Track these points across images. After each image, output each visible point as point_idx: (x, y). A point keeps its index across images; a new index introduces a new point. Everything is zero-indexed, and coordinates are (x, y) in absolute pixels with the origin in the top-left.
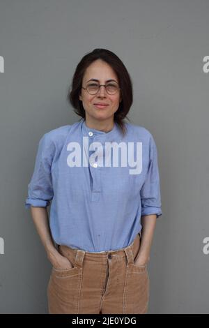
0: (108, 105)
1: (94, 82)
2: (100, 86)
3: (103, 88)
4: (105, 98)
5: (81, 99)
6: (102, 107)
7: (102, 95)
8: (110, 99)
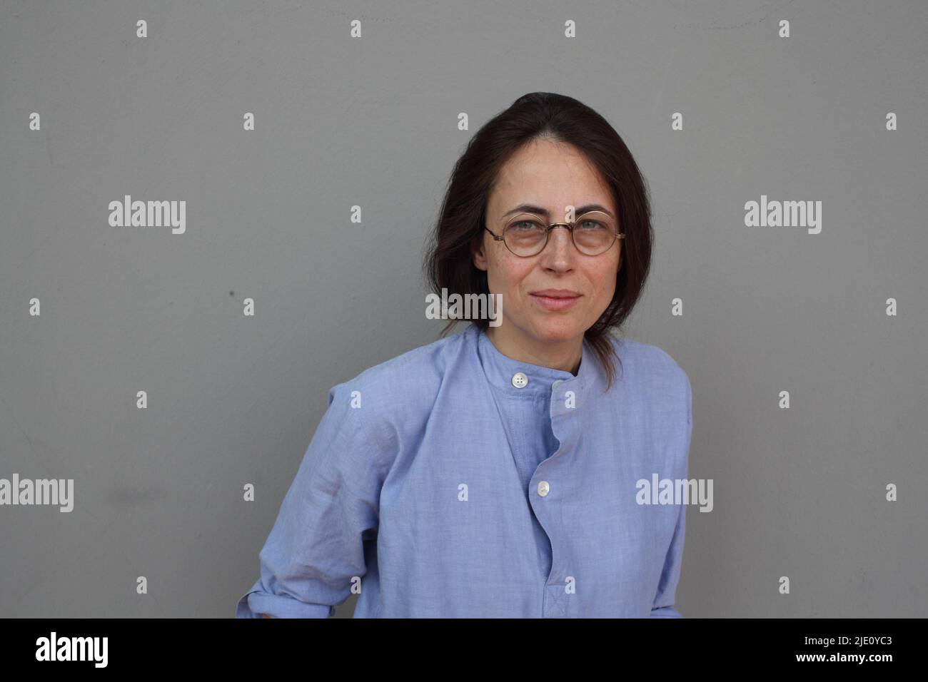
0: (580, 296)
1: (531, 216)
2: (550, 229)
3: (561, 236)
4: (570, 271)
5: (481, 266)
6: (561, 303)
7: (561, 263)
8: (586, 272)
